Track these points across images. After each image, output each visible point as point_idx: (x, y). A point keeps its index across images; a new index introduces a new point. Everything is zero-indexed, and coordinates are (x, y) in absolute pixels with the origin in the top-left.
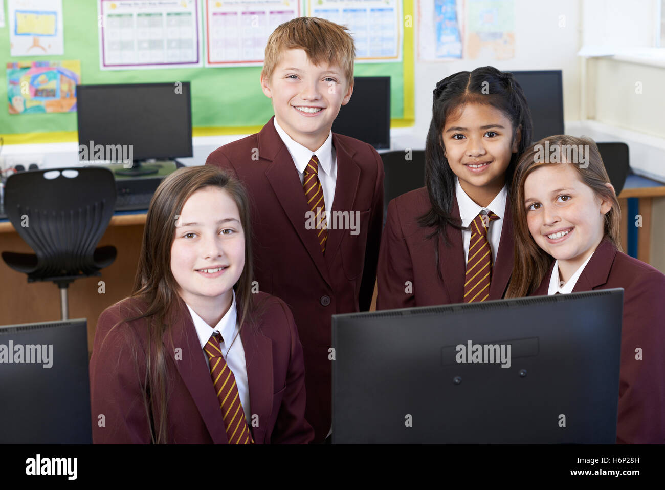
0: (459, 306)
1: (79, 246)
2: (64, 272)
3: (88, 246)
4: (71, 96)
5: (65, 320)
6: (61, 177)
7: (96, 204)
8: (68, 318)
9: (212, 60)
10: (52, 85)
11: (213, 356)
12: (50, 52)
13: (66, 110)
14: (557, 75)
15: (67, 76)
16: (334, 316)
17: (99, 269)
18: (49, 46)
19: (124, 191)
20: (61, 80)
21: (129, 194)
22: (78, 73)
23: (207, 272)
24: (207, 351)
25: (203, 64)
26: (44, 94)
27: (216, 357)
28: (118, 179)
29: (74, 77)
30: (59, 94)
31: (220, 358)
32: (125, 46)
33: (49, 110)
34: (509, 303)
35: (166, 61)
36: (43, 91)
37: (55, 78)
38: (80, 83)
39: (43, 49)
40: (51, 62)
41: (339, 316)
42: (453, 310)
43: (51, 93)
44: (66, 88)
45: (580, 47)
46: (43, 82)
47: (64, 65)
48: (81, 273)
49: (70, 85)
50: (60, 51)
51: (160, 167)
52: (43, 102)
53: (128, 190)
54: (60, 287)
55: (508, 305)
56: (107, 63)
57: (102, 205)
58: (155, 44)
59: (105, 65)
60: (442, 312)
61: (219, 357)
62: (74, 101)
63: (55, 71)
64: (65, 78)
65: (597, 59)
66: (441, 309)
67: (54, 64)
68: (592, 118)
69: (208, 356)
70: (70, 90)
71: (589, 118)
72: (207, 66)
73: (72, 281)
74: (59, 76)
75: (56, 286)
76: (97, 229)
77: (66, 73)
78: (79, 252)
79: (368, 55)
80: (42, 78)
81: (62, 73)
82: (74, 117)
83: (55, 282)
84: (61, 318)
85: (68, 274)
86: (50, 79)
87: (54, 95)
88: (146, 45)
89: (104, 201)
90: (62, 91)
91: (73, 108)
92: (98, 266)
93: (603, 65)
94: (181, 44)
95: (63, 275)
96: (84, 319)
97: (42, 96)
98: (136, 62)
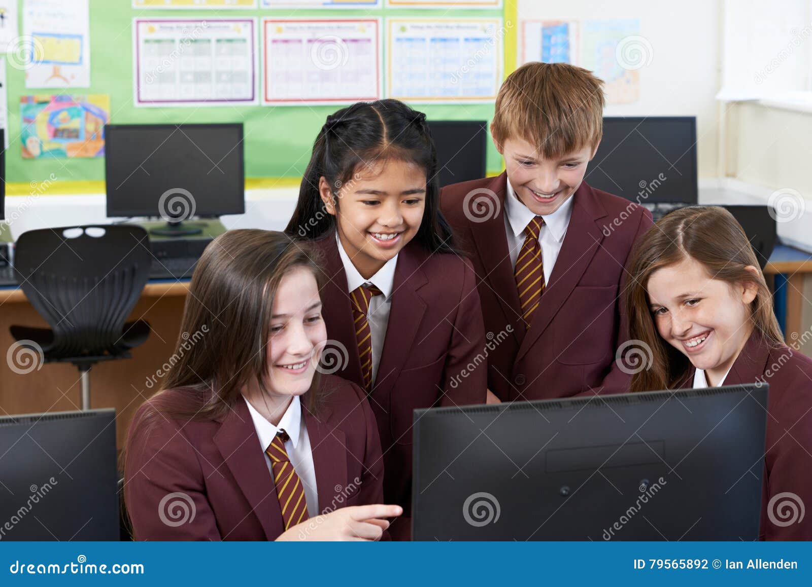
0: (568, 401)
1: (105, 321)
2: (86, 351)
3: (116, 321)
4: (97, 137)
5: (85, 410)
6: (84, 235)
7: (127, 270)
8: (90, 407)
9: (270, 97)
10: (75, 124)
11: (277, 460)
12: (74, 84)
13: (92, 154)
14: (690, 123)
15: (94, 114)
16: (416, 411)
17: (128, 348)
18: (73, 77)
19: (160, 254)
20: (87, 118)
21: (166, 258)
22: (107, 110)
23: (292, 368)
24: (270, 454)
25: (259, 101)
26: (65, 134)
27: (282, 462)
28: (153, 239)
29: (102, 115)
30: (83, 134)
31: (287, 463)
32: (164, 78)
33: (71, 154)
34: (629, 399)
35: (214, 97)
36: (64, 131)
37: (79, 115)
38: (109, 122)
39: (65, 80)
40: (75, 96)
41: (421, 410)
42: (561, 406)
43: (73, 134)
44: (92, 128)
45: (718, 88)
46: (64, 120)
47: (90, 100)
48: (106, 352)
49: (97, 124)
50: (86, 83)
51: (205, 225)
52: (63, 144)
53: (165, 254)
54: (81, 369)
55: (628, 401)
56: (143, 98)
57: (133, 272)
58: (201, 77)
59: (140, 101)
60: (548, 408)
61: (285, 462)
62: (101, 144)
63: (80, 107)
64: (91, 117)
65: (739, 103)
66: (546, 404)
67: (78, 99)
68: (732, 175)
69: (272, 461)
70: (96, 130)
71: (728, 175)
72: (264, 104)
73: (95, 362)
74: (84, 113)
75: (75, 368)
76: (127, 301)
77: (93, 109)
78: (105, 327)
79: (461, 94)
80: (63, 115)
81: (87, 110)
82: (101, 163)
83: (74, 363)
84: (81, 408)
85: (91, 354)
86: (73, 117)
87: (77, 137)
88: (190, 77)
89: (136, 266)
90: (87, 132)
91: (100, 152)
92: (127, 344)
93: (746, 111)
94: (233, 77)
95: (84, 355)
96: (112, 409)
97: (62, 137)
98: (178, 98)
